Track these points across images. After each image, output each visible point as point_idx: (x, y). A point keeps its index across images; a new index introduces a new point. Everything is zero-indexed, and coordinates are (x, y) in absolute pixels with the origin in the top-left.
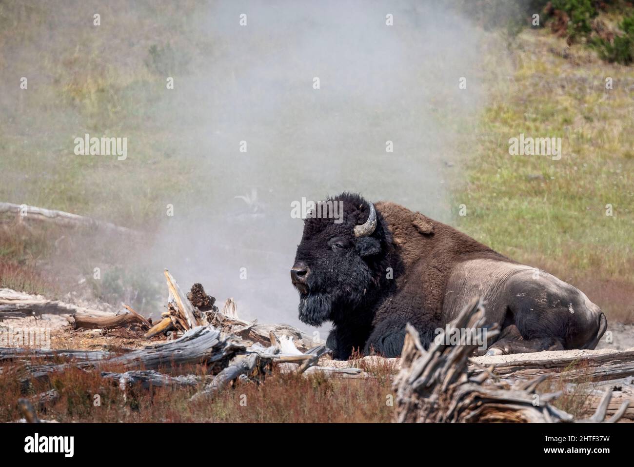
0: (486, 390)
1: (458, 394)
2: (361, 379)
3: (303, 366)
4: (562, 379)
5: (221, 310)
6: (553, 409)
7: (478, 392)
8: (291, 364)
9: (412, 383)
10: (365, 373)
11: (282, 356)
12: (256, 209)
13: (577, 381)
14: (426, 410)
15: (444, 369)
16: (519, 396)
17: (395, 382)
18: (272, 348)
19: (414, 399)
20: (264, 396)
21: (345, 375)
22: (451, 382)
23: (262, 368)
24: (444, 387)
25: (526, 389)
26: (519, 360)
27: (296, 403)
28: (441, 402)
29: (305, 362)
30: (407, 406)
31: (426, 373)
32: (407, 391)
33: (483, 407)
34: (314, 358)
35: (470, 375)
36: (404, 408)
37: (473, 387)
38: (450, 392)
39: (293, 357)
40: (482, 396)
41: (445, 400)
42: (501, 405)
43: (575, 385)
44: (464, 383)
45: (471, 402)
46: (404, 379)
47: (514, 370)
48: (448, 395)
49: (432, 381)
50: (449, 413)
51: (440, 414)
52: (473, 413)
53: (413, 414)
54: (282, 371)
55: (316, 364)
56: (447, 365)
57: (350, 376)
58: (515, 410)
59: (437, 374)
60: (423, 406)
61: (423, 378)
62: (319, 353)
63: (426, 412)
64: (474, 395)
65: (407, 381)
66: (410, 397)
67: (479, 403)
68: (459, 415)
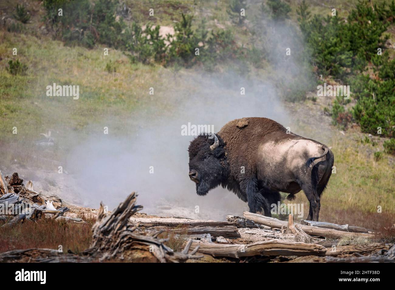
0: (134, 235)
1: (121, 235)
2: (82, 224)
3: (56, 216)
4: (173, 232)
5: (25, 186)
6: (165, 246)
7: (131, 235)
8: (50, 214)
9: (101, 228)
10: (84, 221)
11: (47, 210)
12: (50, 140)
13: (180, 234)
14: (106, 241)
15: (116, 223)
16: (149, 239)
17: (93, 227)
18: (43, 206)
19: (101, 236)
20: (35, 228)
21: (75, 221)
22: (119, 230)
23: (37, 214)
24: (115, 232)
25: (153, 236)
26: (158, 221)
27: (50, 233)
28: (113, 239)
29: (57, 214)
30: (97, 239)
31: (107, 224)
32: (98, 232)
33: (132, 243)
34: (62, 212)
35: (128, 227)
36: (96, 240)
37: (129, 233)
38: (118, 234)
39: (51, 211)
40: (133, 237)
41: (115, 238)
42: (141, 242)
43: (179, 235)
44: (124, 231)
45: (127, 240)
46: (97, 226)
47: (153, 226)
48: (116, 235)
49: (110, 228)
50: (116, 244)
51: (112, 244)
52: (127, 245)
53: (100, 243)
54: (46, 217)
55: (62, 215)
56: (117, 222)
57: (77, 222)
58: (147, 245)
59: (112, 225)
60: (105, 239)
61: (106, 227)
62: (64, 210)
63: (106, 242)
64: (129, 236)
65: (99, 227)
66: (99, 235)
67: (131, 241)
68: (121, 245)
